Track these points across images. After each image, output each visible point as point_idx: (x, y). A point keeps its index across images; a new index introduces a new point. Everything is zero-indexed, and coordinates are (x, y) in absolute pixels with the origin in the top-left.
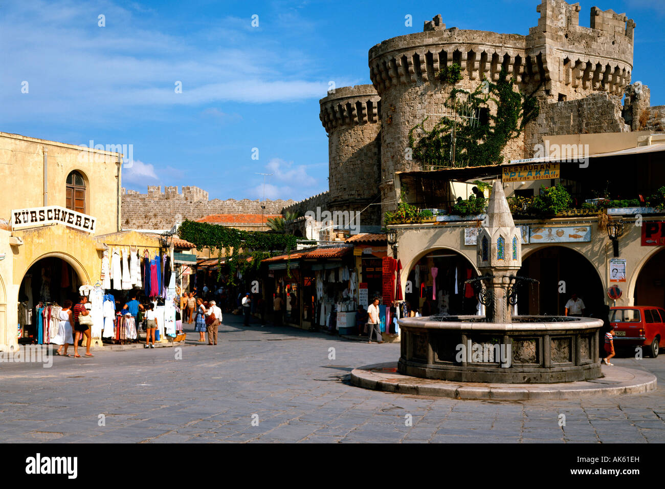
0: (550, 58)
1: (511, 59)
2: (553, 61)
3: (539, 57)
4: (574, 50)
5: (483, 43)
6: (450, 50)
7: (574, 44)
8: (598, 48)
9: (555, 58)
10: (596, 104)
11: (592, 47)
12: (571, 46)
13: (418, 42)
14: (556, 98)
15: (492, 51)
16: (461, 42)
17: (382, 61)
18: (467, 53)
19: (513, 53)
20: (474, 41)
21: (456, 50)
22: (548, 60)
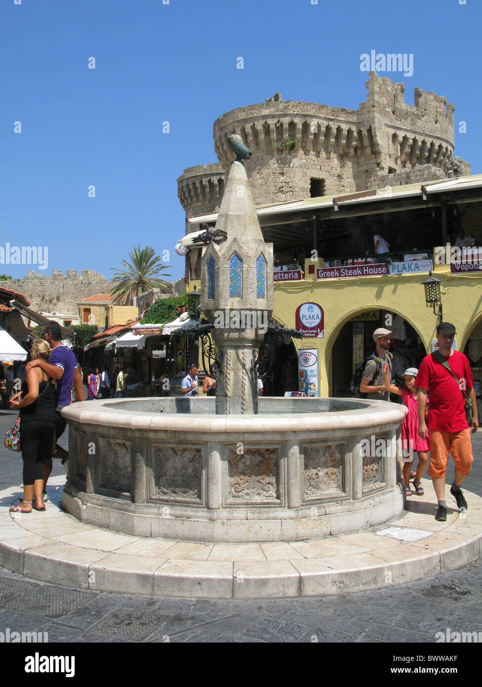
0: (379, 131)
1: (344, 132)
2: (382, 135)
3: (369, 130)
4: (401, 126)
5: (317, 115)
6: (286, 121)
7: (401, 121)
8: (423, 126)
9: (384, 132)
10: (423, 175)
11: (417, 124)
12: (399, 122)
13: (256, 113)
14: (387, 171)
15: (326, 123)
16: (295, 113)
17: (224, 133)
18: (301, 123)
19: (346, 127)
20: (308, 113)
21: (291, 121)
22: (378, 134)
